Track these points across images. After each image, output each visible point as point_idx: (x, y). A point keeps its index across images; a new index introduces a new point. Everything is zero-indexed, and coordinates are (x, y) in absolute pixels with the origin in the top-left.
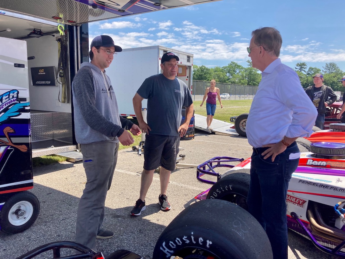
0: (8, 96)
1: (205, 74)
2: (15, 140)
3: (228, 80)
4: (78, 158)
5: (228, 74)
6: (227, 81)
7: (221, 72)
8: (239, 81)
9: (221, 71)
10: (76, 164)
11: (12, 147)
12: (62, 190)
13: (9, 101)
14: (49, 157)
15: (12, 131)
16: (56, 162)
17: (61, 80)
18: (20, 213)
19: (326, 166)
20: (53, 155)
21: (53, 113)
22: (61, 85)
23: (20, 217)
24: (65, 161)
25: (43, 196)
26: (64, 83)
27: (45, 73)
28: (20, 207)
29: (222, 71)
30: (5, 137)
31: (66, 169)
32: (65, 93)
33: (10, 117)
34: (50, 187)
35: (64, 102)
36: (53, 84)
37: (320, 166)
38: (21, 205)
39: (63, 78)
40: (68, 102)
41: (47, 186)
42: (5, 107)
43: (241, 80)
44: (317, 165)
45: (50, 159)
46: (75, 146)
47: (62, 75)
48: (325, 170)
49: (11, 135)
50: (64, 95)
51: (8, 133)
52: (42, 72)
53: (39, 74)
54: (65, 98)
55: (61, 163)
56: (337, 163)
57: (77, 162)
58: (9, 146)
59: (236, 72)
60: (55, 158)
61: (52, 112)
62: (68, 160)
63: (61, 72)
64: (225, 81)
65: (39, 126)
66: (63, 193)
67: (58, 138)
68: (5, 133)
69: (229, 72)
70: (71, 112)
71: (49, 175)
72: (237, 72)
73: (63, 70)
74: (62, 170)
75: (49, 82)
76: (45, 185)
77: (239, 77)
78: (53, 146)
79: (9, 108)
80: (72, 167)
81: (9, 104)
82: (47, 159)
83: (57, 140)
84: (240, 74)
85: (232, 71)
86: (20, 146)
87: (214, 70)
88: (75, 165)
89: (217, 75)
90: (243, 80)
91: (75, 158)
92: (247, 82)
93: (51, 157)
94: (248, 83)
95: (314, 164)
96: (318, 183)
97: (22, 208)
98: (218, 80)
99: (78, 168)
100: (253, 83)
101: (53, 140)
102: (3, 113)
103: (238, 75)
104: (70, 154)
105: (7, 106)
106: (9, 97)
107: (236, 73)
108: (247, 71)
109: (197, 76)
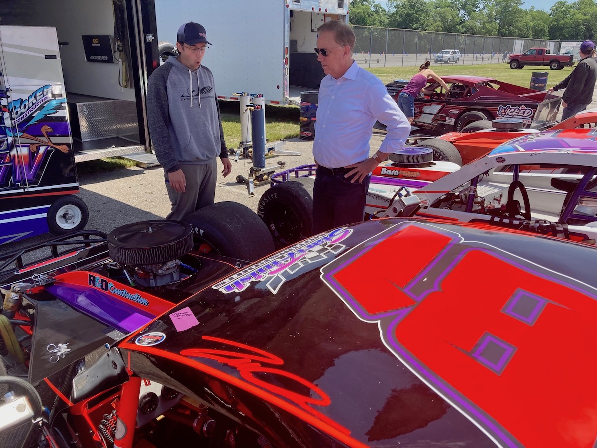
0: (41, 92)
1: (416, 13)
2: (54, 140)
3: (460, 24)
4: (150, 162)
5: (462, 12)
6: (458, 27)
7: (449, 9)
8: (481, 26)
9: (448, 7)
10: (148, 171)
11: (52, 147)
12: (121, 199)
13: (44, 98)
14: (113, 161)
15: (50, 130)
16: (123, 167)
17: (120, 55)
18: (67, 216)
19: (398, 176)
20: (120, 158)
21: (115, 100)
22: (121, 63)
23: (69, 221)
24: (135, 167)
25: (98, 205)
26: (124, 60)
27: (99, 45)
28: (67, 211)
29: (451, 7)
30: (43, 136)
31: (133, 177)
32: (127, 74)
33: (46, 115)
34: (109, 196)
35: (126, 87)
36: (111, 61)
37: (393, 176)
38: (69, 209)
39: (122, 53)
40: (131, 87)
41: (106, 195)
42: (40, 105)
43: (486, 24)
44: (391, 175)
45: (116, 164)
46: (143, 146)
47: (121, 49)
48: (398, 180)
49: (50, 135)
50: (125, 76)
51: (47, 133)
52: (96, 43)
53: (93, 45)
54: (127, 81)
55: (128, 169)
56: (409, 172)
57: (149, 168)
58: (48, 146)
59: (477, 8)
60: (122, 162)
61: (113, 99)
62: (138, 165)
63: (119, 44)
64: (454, 26)
65: (97, 119)
66: (121, 203)
67: (124, 135)
68: (43, 132)
69: (464, 8)
70: (134, 100)
71: (110, 183)
72: (479, 7)
73: (121, 42)
74: (128, 177)
75: (106, 58)
76: (103, 194)
77: (484, 18)
78: (114, 146)
79: (45, 105)
80: (141, 174)
81: (44, 101)
82: (112, 163)
83: (122, 138)
84: (485, 11)
85: (471, 6)
86: (60, 146)
87: (435, 3)
88: (145, 172)
89: (440, 14)
90: (491, 23)
91: (146, 162)
92: (498, 28)
93: (117, 161)
94: (500, 29)
95: (387, 173)
96: (373, 194)
97: (70, 212)
98: (441, 25)
99: (148, 175)
100: (509, 30)
101: (118, 138)
102: (39, 111)
103: (481, 13)
104: (142, 157)
105: (42, 103)
106: (43, 93)
107: (478, 10)
108: (499, 5)
109: (401, 16)
